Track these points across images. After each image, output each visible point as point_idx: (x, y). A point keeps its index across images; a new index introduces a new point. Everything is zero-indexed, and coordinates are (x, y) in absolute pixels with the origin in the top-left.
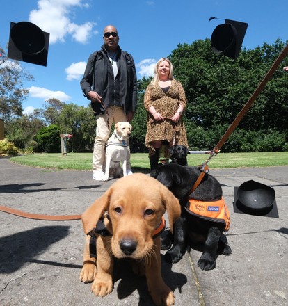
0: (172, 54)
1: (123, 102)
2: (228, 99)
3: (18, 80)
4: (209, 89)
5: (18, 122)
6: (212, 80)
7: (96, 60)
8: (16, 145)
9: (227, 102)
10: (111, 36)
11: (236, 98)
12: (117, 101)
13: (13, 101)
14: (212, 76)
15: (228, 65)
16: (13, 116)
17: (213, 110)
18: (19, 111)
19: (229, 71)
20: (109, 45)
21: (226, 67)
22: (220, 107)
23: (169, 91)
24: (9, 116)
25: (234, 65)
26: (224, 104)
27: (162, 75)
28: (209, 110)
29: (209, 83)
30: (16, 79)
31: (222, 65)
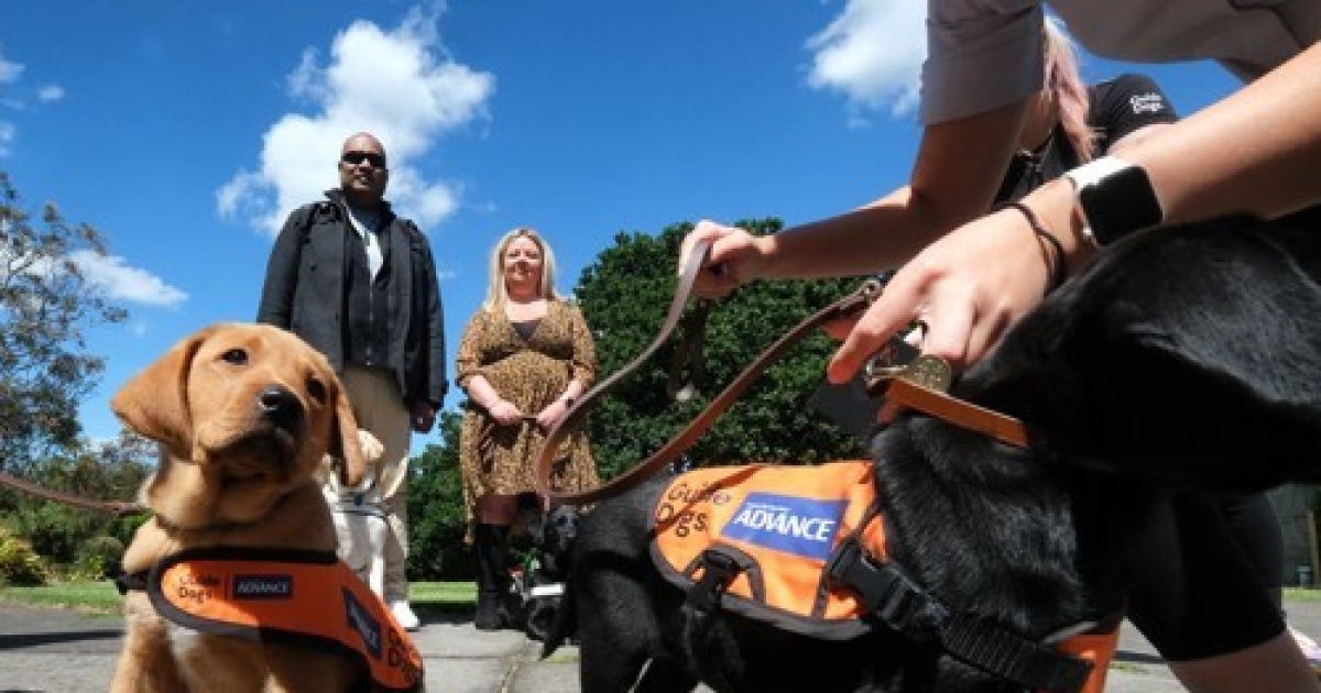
0: (600, 263)
1: (397, 357)
2: (773, 405)
3: (72, 325)
4: (715, 377)
5: (55, 471)
6: (720, 346)
7: (311, 222)
8: (38, 550)
9: (772, 414)
10: (366, 163)
11: (801, 403)
12: (375, 349)
13: (45, 394)
14: (719, 333)
15: (770, 301)
16: (39, 449)
17: (731, 439)
18: (66, 432)
19: (772, 321)
20: (357, 185)
21: (764, 308)
22: (753, 430)
23: (538, 334)
24: (25, 448)
25: (785, 302)
26: (763, 422)
27: (517, 283)
28: (715, 439)
29: (714, 356)
30: (64, 321)
31: (751, 299)
